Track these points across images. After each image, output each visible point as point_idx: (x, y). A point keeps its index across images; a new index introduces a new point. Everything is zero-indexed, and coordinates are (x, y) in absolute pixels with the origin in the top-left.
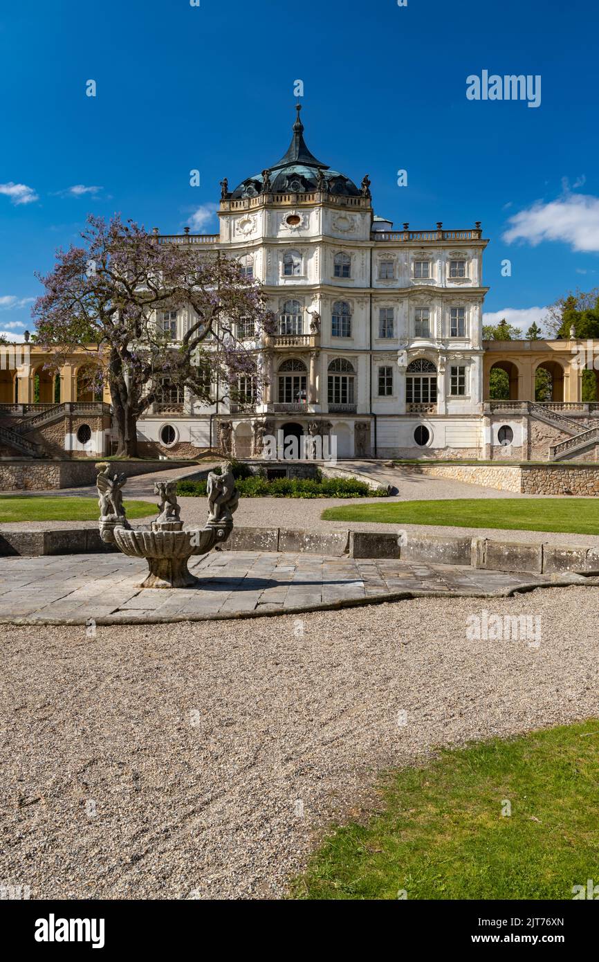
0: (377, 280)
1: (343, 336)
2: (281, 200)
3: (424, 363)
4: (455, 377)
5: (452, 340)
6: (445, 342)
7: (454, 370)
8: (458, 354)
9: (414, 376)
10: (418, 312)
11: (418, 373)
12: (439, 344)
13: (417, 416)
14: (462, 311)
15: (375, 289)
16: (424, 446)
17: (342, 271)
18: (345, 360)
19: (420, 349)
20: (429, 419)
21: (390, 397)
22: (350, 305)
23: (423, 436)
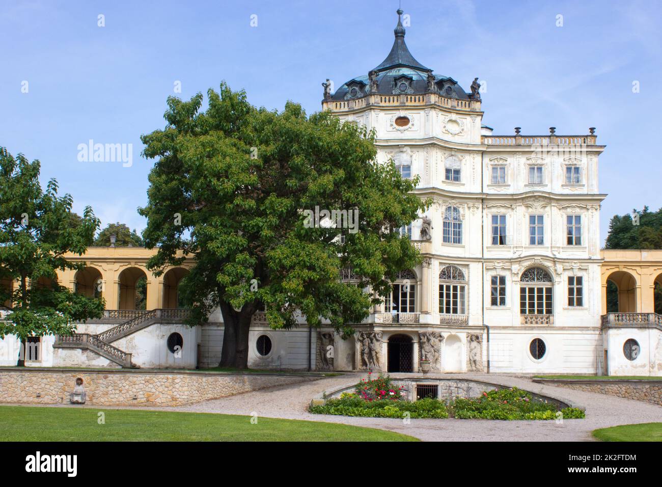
0: (488, 186)
1: (454, 242)
2: (389, 101)
3: (538, 273)
4: (572, 286)
5: (568, 248)
6: (561, 250)
7: (571, 280)
8: (575, 263)
9: (528, 285)
10: (532, 219)
11: (533, 283)
12: (555, 253)
13: (532, 328)
14: (578, 218)
15: (487, 194)
16: (540, 360)
17: (453, 175)
18: (456, 268)
19: (536, 258)
20: (545, 332)
21: (502, 307)
22: (461, 210)
23: (538, 349)
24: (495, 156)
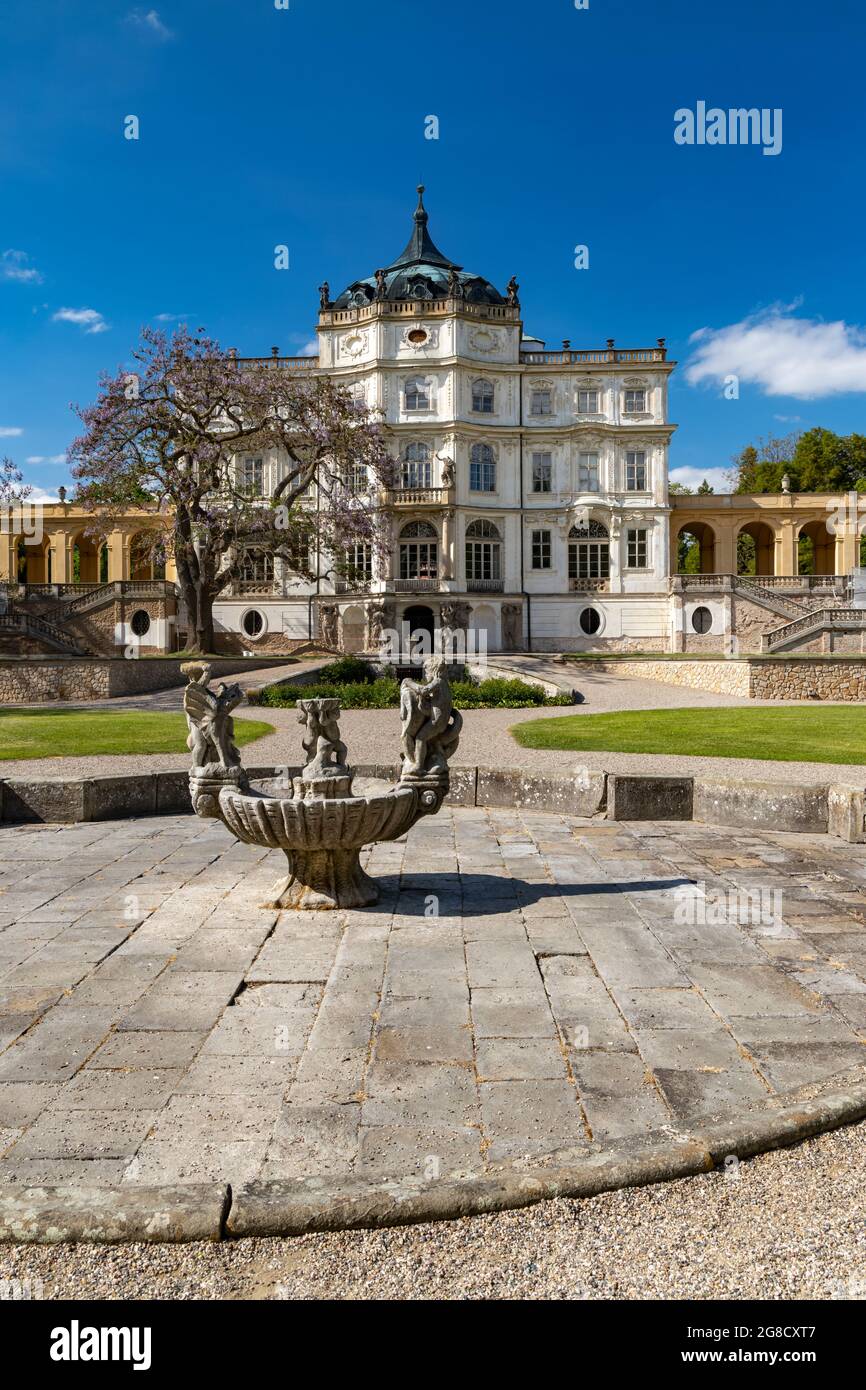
0: (529, 416)
1: (485, 489)
2: (401, 310)
3: (591, 526)
4: (633, 543)
5: (628, 495)
6: (621, 497)
7: (631, 534)
8: (638, 513)
9: (578, 543)
10: (583, 457)
11: (584, 540)
12: (613, 501)
13: (583, 596)
14: (642, 456)
15: (527, 428)
16: (593, 635)
17: (484, 404)
18: (488, 522)
19: (588, 507)
20: (600, 600)
21: (547, 570)
22: (494, 448)
23: (590, 621)
24: (537, 378)
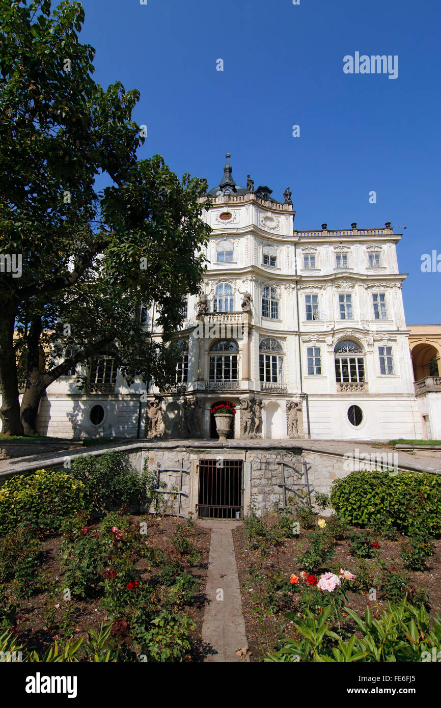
0: (301, 269)
1: (272, 318)
2: (215, 201)
3: (349, 345)
4: (383, 356)
5: (375, 322)
6: (371, 323)
7: (381, 350)
8: (385, 335)
9: (341, 356)
10: (341, 298)
11: (345, 354)
12: (365, 326)
13: (349, 396)
14: (383, 296)
15: (301, 276)
16: (358, 427)
17: (270, 260)
18: (274, 340)
19: (347, 330)
20: (361, 399)
21: (319, 376)
22: (278, 291)
23: (355, 415)
24: (306, 247)
